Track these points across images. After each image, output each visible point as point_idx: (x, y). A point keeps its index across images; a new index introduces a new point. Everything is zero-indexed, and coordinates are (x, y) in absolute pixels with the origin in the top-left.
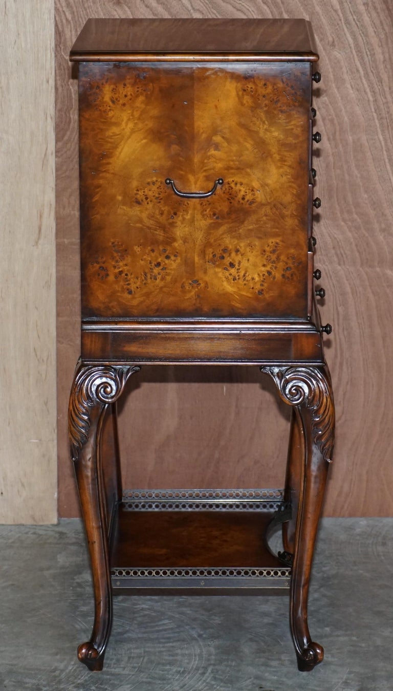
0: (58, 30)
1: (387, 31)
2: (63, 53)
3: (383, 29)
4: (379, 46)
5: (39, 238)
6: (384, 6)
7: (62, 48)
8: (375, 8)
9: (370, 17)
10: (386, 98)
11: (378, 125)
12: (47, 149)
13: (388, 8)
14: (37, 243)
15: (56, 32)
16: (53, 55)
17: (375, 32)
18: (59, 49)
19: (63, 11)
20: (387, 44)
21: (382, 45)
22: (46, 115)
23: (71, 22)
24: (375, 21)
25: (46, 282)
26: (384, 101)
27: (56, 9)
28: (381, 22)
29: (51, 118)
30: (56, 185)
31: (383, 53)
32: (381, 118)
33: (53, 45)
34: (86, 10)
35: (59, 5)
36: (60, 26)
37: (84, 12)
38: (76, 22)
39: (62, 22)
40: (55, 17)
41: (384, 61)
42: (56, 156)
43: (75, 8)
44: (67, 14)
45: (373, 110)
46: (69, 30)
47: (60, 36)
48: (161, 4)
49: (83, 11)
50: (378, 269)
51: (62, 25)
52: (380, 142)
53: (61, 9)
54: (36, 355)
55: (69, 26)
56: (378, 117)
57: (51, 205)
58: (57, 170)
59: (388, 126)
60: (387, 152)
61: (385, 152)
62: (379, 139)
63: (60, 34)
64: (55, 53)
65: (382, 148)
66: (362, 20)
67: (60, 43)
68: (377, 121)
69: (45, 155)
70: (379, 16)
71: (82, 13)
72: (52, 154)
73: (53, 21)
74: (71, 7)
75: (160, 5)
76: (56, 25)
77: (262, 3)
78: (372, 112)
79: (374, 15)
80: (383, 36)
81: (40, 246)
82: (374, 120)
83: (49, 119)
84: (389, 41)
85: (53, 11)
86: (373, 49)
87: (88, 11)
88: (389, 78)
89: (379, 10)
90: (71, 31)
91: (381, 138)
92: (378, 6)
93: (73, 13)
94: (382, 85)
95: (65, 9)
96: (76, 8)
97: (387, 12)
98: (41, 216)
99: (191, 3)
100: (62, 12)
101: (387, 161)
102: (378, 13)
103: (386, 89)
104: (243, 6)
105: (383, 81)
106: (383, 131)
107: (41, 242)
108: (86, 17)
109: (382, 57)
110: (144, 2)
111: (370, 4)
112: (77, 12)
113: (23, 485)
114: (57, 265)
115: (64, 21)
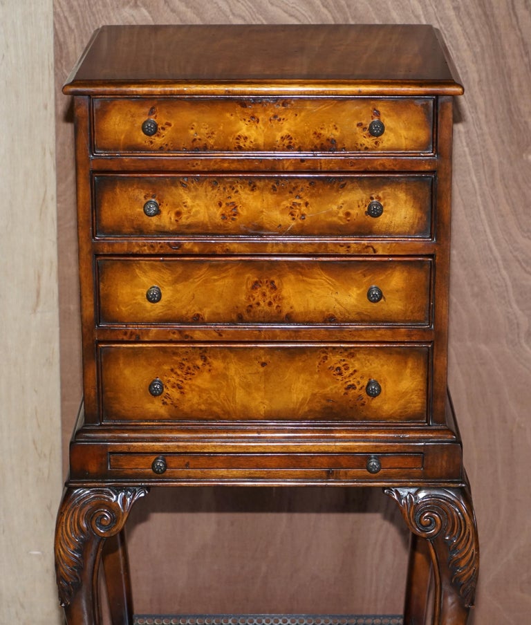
0: (59, 41)
1: (484, 44)
2: (65, 71)
3: (479, 40)
4: (473, 63)
5: (37, 304)
6: (480, 11)
7: (64, 64)
8: (469, 14)
9: (462, 25)
10: (481, 128)
11: (471, 164)
12: (46, 192)
13: (485, 14)
14: (35, 311)
15: (55, 43)
16: (52, 73)
17: (468, 45)
18: (59, 65)
19: (65, 18)
20: (483, 59)
21: (477, 61)
22: (44, 149)
23: (75, 30)
24: (467, 31)
25: (47, 360)
26: (479, 132)
27: (56, 14)
28: (476, 32)
29: (51, 154)
30: (58, 239)
31: (478, 71)
32: (476, 154)
33: (52, 60)
34: (94, 15)
35: (59, 10)
36: (60, 35)
37: (92, 17)
38: (81, 31)
39: (63, 31)
40: (54, 24)
41: (480, 81)
42: (58, 202)
43: (79, 14)
44: (70, 20)
45: (465, 144)
46: (73, 40)
47: (61, 48)
48: (191, 8)
49: (90, 17)
50: (469, 344)
51: (64, 35)
52: (473, 184)
53: (62, 15)
54: (36, 448)
55: (73, 37)
56: (470, 153)
57: (52, 263)
58: (59, 219)
59: (484, 164)
60: (481, 197)
61: (479, 198)
62: (471, 179)
63: (60, 45)
64: (55, 71)
65: (476, 193)
66: (452, 28)
67: (61, 57)
68: (469, 158)
69: (44, 200)
70: (473, 24)
71: (88, 19)
72: (52, 199)
73: (51, 29)
74: (76, 11)
75: (189, 10)
76: (56, 35)
77: (321, 6)
78: (463, 146)
79: (468, 22)
80: (478, 50)
81: (39, 315)
82: (465, 156)
83: (48, 155)
84: (487, 55)
85: (51, 17)
86: (465, 67)
87: (97, 16)
88: (485, 103)
89: (474, 17)
90: (75, 42)
91: (475, 179)
92: (472, 11)
93: (77, 19)
94: (477, 113)
95: (67, 14)
96: (81, 12)
97: (483, 18)
98: (39, 277)
99: (230, 7)
100: (63, 19)
101: (481, 208)
102: (472, 20)
103: (482, 117)
104: (298, 10)
105: (478, 108)
106: (477, 171)
107: (39, 309)
108: (94, 24)
109: (476, 76)
110: (168, 5)
111: (462, 9)
112: (83, 18)
113: (22, 606)
114: (61, 337)
115: (66, 29)
